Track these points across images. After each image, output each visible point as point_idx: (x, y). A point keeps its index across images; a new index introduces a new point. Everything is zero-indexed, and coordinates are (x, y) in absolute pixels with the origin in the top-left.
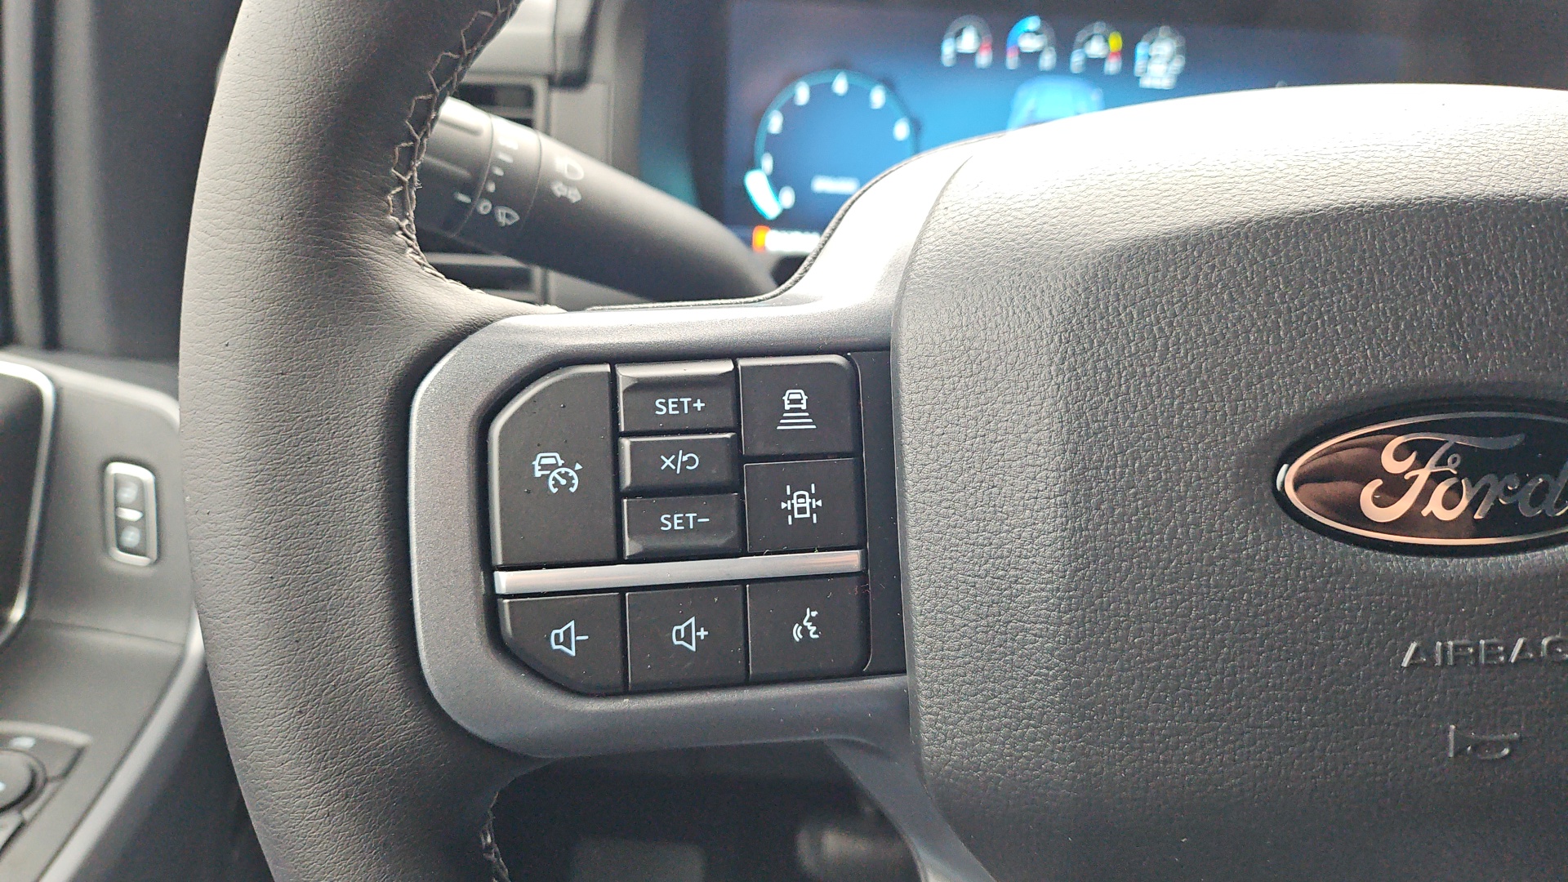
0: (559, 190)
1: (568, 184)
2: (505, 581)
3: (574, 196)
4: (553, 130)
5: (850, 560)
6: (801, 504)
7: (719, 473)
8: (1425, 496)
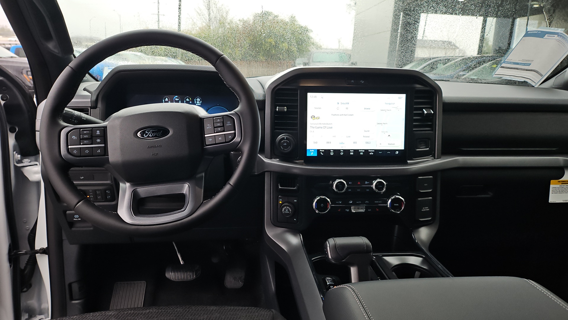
0: (83, 118)
1: (84, 118)
2: (69, 147)
3: (85, 119)
4: (91, 115)
5: (103, 145)
6: (98, 140)
7: (90, 137)
8: (149, 135)
